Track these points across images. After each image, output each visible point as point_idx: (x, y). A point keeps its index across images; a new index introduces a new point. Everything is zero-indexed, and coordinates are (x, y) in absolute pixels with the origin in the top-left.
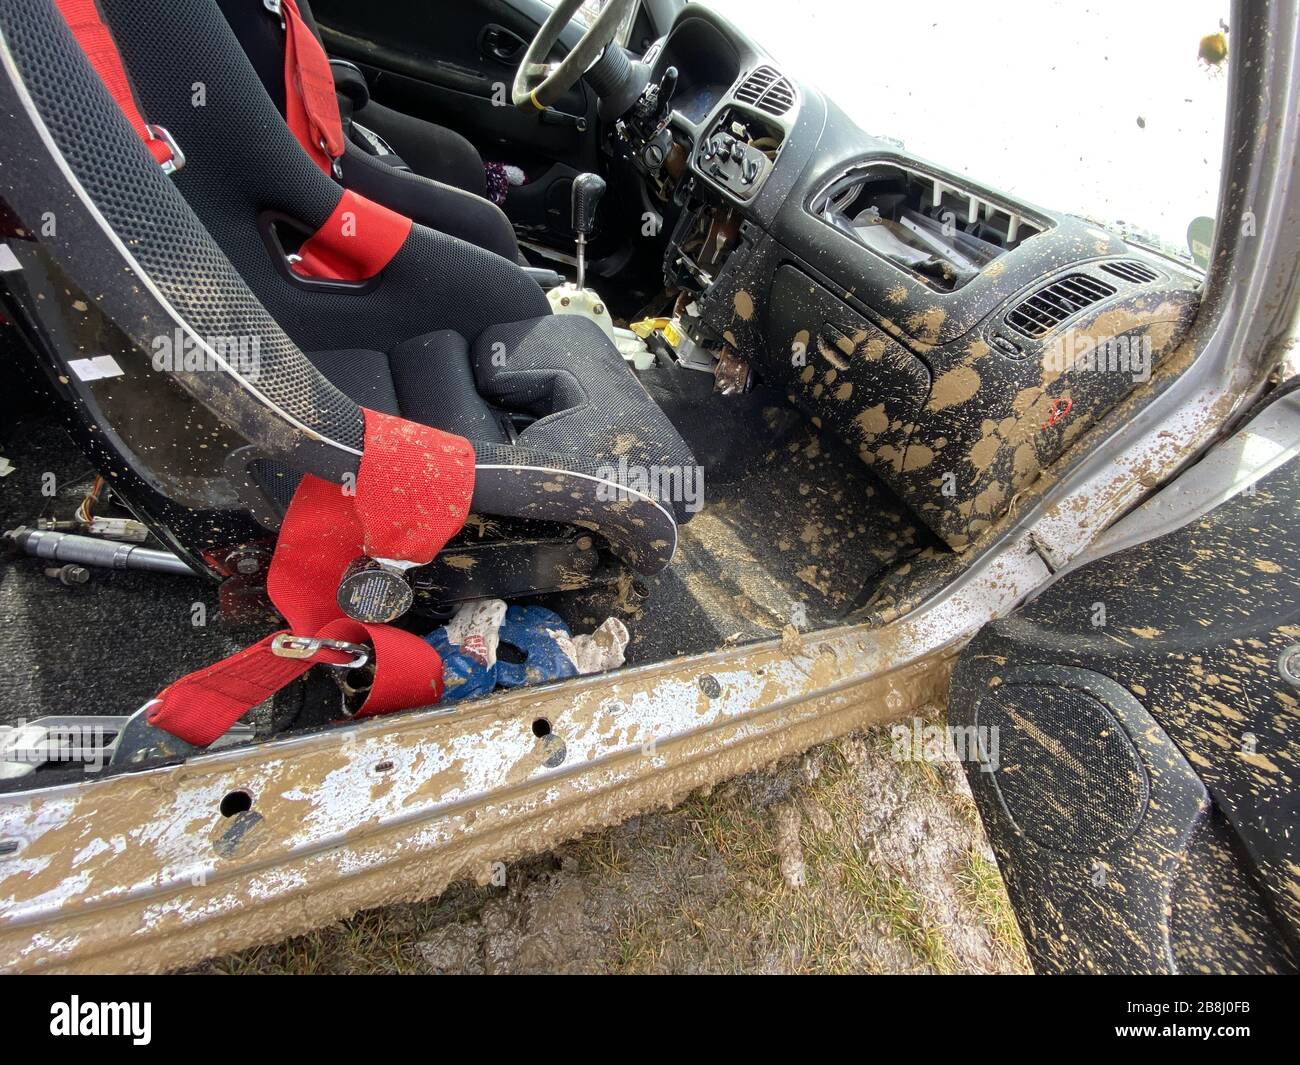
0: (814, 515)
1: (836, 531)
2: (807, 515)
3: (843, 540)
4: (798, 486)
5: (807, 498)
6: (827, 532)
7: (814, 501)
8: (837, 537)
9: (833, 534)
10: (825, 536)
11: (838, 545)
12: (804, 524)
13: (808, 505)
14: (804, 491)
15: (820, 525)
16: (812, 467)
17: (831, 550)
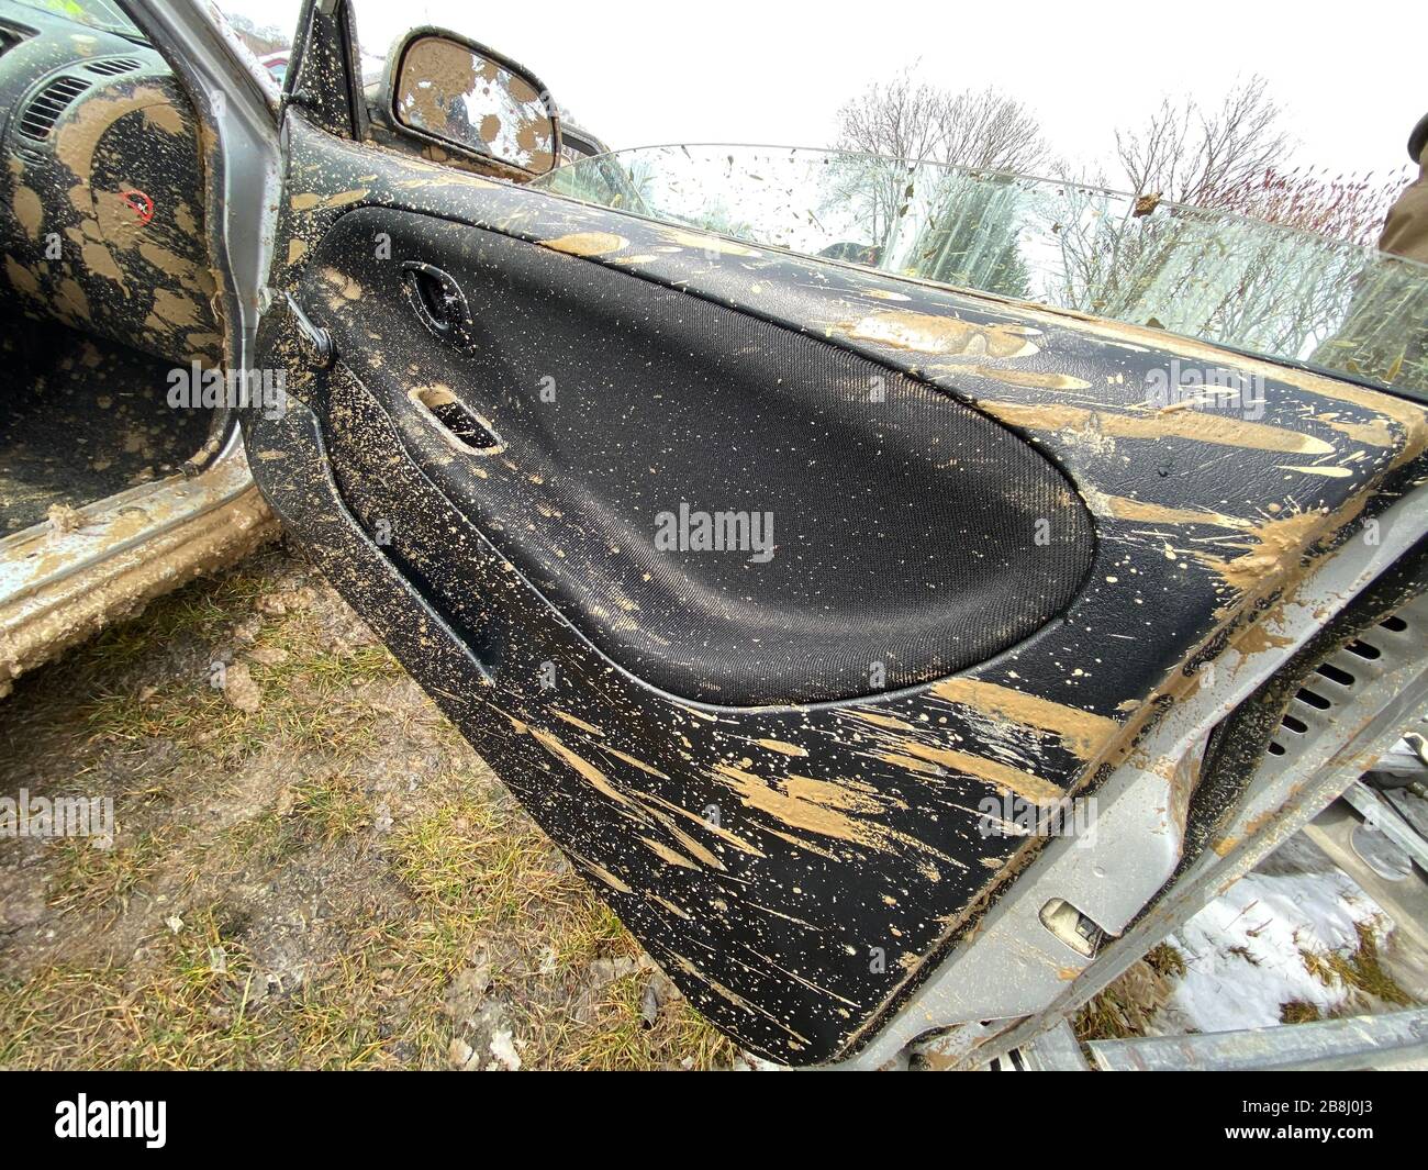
0: (130, 423)
1: (164, 426)
2: (124, 426)
3: (177, 431)
4: (96, 402)
5: (113, 409)
6: (155, 431)
7: (123, 408)
8: (169, 432)
9: (163, 431)
10: (154, 437)
11: (173, 439)
12: (123, 437)
13: (118, 416)
14: (106, 404)
15: (144, 429)
16: (102, 376)
17: (168, 446)
